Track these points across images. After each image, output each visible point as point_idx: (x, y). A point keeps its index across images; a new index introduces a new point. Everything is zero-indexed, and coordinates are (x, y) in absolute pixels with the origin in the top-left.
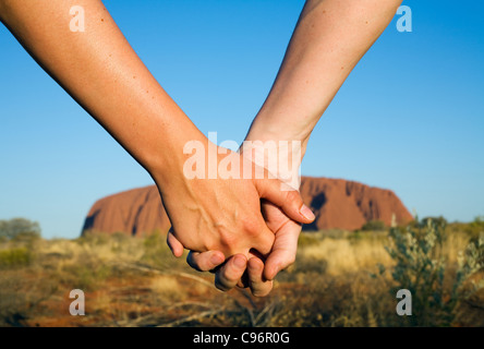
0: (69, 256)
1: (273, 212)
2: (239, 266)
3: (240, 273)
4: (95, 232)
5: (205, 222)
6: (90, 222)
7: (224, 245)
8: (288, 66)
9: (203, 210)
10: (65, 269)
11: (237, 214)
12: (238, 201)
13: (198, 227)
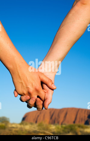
0: (17, 128)
1: (45, 86)
2: (33, 100)
3: (34, 103)
4: (25, 122)
5: (24, 86)
6: (24, 119)
7: (29, 94)
8: (53, 45)
9: (23, 82)
10: (15, 131)
11: (33, 84)
12: (34, 81)
13: (22, 88)
